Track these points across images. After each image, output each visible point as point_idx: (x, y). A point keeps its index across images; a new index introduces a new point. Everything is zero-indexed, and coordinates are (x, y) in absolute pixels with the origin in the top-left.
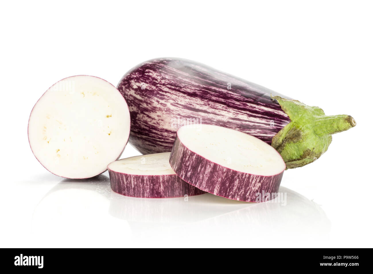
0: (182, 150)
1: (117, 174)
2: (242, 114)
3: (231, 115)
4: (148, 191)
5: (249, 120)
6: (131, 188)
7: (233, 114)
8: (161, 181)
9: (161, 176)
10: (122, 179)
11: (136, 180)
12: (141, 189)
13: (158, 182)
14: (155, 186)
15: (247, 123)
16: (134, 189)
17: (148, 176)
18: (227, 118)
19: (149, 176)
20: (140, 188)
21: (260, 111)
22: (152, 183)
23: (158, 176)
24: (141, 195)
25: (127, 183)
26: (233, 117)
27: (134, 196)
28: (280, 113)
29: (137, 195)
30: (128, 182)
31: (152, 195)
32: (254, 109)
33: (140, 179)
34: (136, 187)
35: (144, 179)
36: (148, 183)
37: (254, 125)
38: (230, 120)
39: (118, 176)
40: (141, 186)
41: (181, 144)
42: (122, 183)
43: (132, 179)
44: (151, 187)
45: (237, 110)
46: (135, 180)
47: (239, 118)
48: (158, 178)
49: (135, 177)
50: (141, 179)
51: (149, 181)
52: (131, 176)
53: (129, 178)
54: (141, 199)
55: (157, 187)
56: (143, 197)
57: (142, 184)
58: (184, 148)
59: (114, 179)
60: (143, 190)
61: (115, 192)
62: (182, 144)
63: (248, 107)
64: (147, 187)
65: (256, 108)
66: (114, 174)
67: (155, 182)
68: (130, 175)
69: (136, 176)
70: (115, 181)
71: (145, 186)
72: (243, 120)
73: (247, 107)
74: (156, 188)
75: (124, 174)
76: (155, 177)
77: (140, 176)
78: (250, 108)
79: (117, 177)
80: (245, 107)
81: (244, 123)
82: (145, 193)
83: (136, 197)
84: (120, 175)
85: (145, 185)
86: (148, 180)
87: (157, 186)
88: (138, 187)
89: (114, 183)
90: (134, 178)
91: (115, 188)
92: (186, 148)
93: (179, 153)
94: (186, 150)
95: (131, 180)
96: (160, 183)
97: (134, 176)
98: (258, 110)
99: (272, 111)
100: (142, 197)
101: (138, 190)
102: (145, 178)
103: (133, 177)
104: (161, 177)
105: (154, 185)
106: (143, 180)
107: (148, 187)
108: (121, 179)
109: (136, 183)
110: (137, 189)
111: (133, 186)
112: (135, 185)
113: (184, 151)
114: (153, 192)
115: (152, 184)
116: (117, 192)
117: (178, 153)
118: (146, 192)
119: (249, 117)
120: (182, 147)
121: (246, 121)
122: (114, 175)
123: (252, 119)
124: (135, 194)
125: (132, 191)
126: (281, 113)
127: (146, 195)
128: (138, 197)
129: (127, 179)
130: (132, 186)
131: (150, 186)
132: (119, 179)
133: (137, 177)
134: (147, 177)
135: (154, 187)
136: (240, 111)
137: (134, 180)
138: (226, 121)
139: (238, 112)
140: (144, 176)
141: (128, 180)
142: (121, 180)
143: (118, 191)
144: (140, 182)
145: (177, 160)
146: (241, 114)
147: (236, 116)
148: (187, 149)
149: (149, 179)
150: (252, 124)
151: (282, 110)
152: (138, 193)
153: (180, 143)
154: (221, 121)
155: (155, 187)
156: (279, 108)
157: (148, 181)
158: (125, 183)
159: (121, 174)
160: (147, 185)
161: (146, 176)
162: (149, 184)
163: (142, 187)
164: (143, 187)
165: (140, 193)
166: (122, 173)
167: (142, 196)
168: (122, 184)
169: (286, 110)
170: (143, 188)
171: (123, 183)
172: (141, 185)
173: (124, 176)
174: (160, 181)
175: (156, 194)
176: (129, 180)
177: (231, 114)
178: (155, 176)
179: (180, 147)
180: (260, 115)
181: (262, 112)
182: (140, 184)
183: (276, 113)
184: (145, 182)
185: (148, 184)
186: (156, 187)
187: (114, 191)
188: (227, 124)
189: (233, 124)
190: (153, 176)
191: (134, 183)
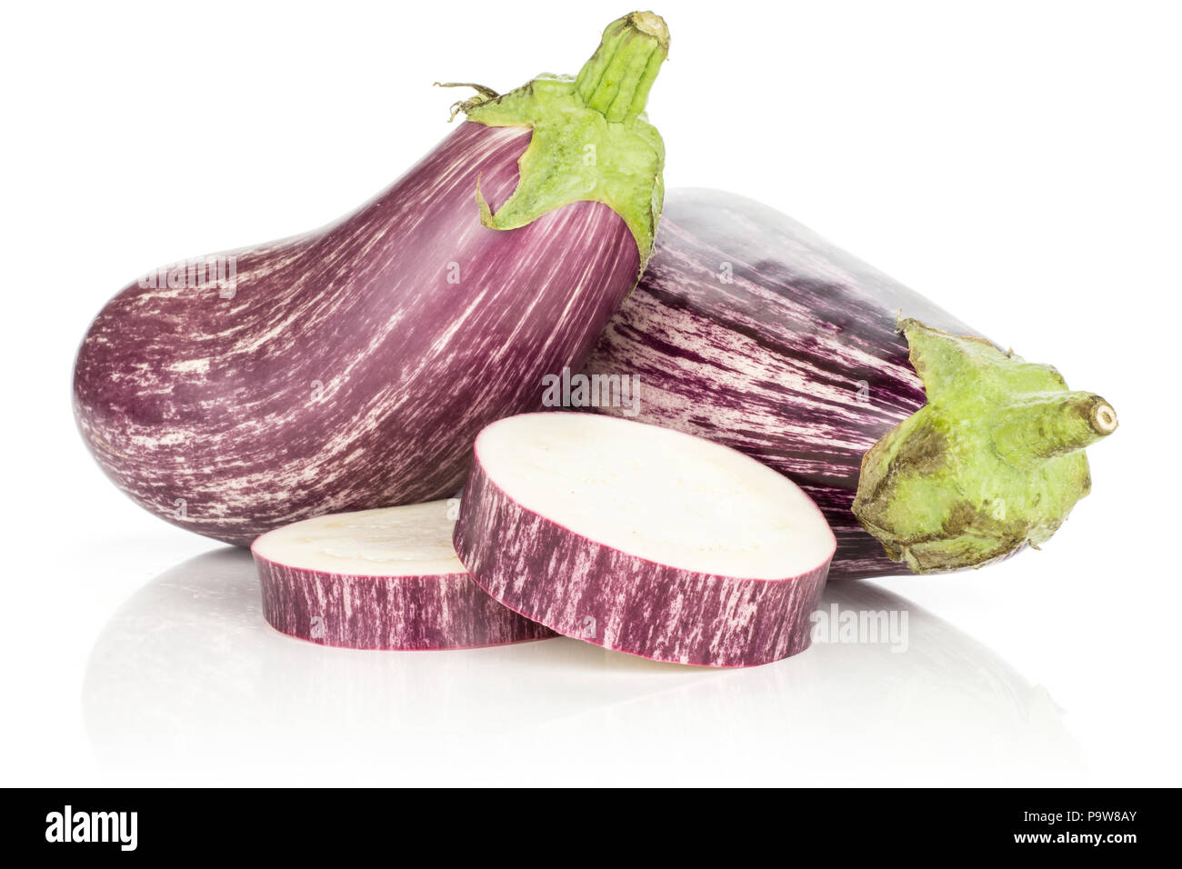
0: (495, 505)
1: (294, 575)
2: (791, 372)
3: (761, 373)
4: (400, 626)
5: (807, 392)
6: (344, 621)
7: (767, 370)
8: (443, 593)
9: (444, 577)
10: (311, 591)
11: (361, 593)
12: (378, 622)
13: (433, 598)
14: (423, 612)
15: (800, 400)
16: (353, 621)
17: (400, 578)
18: (748, 379)
19: (405, 578)
20: (374, 618)
21: (846, 363)
22: (414, 599)
23: (433, 577)
24: (377, 641)
25: (329, 604)
26: (765, 379)
27: (354, 647)
28: (901, 375)
29: (362, 641)
30: (331, 599)
31: (414, 639)
32: (830, 358)
33: (373, 590)
34: (360, 616)
35: (387, 588)
36: (400, 600)
37: (817, 410)
38: (756, 387)
39: (295, 580)
40: (377, 611)
41: (488, 486)
42: (310, 602)
43: (347, 590)
44: (412, 615)
45: (781, 357)
46: (357, 593)
47: (779, 383)
48: (433, 584)
49: (355, 582)
50: (376, 588)
51: (405, 596)
52: (344, 580)
53: (335, 588)
54: (378, 653)
55: (430, 615)
56: (385, 647)
57: (379, 605)
58: (500, 500)
59: (281, 590)
60: (384, 624)
61: (286, 632)
62: (493, 485)
63: (816, 348)
64: (395, 613)
65: (837, 354)
66: (283, 575)
67: (422, 596)
68: (339, 577)
69: (360, 578)
70: (285, 597)
71: (392, 610)
72: (791, 391)
73: (812, 348)
74: (427, 619)
75: (318, 573)
76: (422, 580)
77: (373, 579)
78: (820, 354)
79: (292, 583)
80: (805, 350)
81: (791, 399)
82: (392, 635)
83: (360, 648)
84: (303, 578)
85: (389, 607)
86: (401, 590)
87: (430, 610)
88: (365, 614)
89: (280, 603)
90: (352, 587)
91: (286, 618)
92: (505, 499)
93: (484, 515)
94: (508, 505)
95: (341, 594)
96: (439, 601)
97: (354, 578)
98: (839, 360)
99: (879, 368)
100: (381, 649)
101: (366, 626)
102: (391, 586)
103: (351, 581)
104: (442, 581)
105: (420, 607)
106: (382, 593)
107: (401, 613)
108: (306, 589)
109: (358, 602)
110: (365, 622)
111: (349, 613)
112: (355, 611)
113: (499, 509)
114: (417, 632)
115: (412, 606)
116: (291, 634)
117: (481, 515)
118: (393, 630)
119: (809, 381)
120: (493, 494)
121: (797, 394)
122: (280, 578)
123: (816, 389)
124: (355, 637)
125: (344, 628)
126: (904, 374)
127: (392, 641)
128: (365, 647)
129: (328, 591)
130: (344, 614)
131: (408, 610)
132: (299, 590)
133: (364, 584)
134: (397, 581)
135: (420, 614)
136: (788, 359)
137: (352, 594)
138: (744, 392)
139: (781, 364)
140: (388, 578)
141: (332, 593)
142: (306, 595)
143: (295, 631)
144: (372, 599)
145: (479, 536)
146: (787, 371)
147: (773, 377)
148: (511, 501)
149: (404, 589)
150: (811, 405)
151: (909, 366)
152: (366, 635)
153: (486, 483)
154: (730, 390)
155: (423, 616)
156: (902, 359)
157: (400, 595)
158: (323, 602)
159: (307, 573)
160: (397, 607)
161: (393, 578)
162: (405, 605)
163: (381, 614)
164: (384, 613)
165: (373, 636)
166: (312, 572)
167: (379, 646)
168: (309, 607)
169: (923, 367)
170: (384, 617)
171: (315, 602)
172: (378, 609)
173: (316, 579)
174: (439, 593)
175: (422, 636)
176: (335, 593)
177: (761, 368)
178: (424, 577)
179: (487, 494)
180: (840, 378)
181: (851, 366)
182: (375, 605)
183: (889, 372)
184: (391, 597)
185: (401, 605)
186: (427, 613)
187: (280, 630)
188: (745, 402)
189: (761, 403)
190: (416, 579)
191: (352, 601)
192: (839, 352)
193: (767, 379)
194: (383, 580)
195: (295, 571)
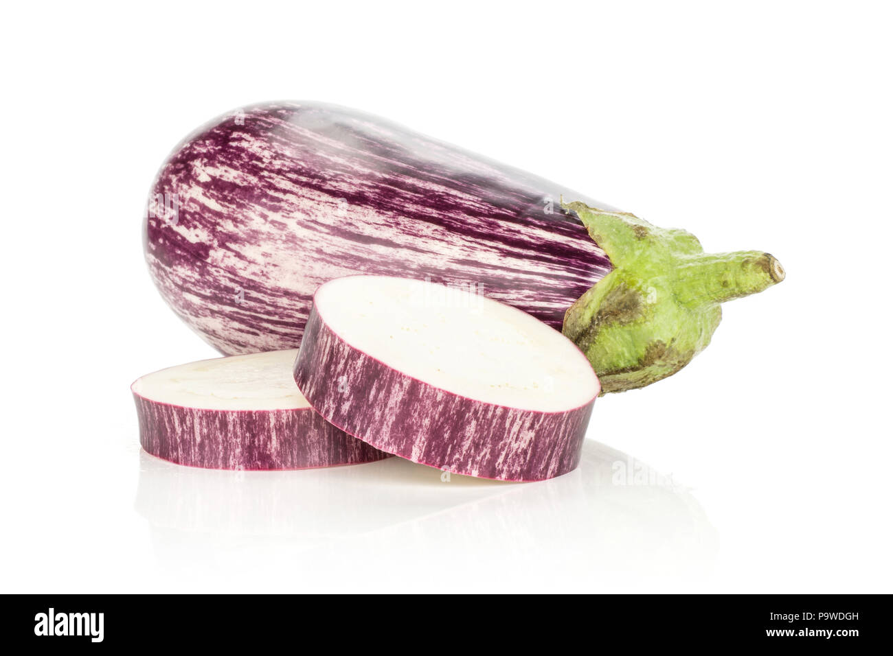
0: (328, 345)
1: (157, 408)
2: (485, 251)
3: (457, 253)
4: (238, 451)
5: (504, 266)
6: (194, 445)
7: (462, 250)
8: (272, 425)
9: (273, 412)
10: (170, 421)
11: (208, 424)
12: (221, 447)
13: (264, 429)
14: (256, 440)
15: (499, 272)
16: (202, 446)
17: (238, 412)
18: (446, 259)
19: (241, 412)
20: (218, 444)
21: (533, 241)
22: (249, 429)
23: (264, 412)
24: (220, 462)
25: (183, 431)
26: (461, 257)
27: (202, 466)
28: (585, 247)
29: (208, 463)
30: (185, 428)
31: (249, 461)
32: (517, 237)
33: (217, 421)
34: (207, 441)
35: (228, 420)
36: (238, 429)
37: (516, 279)
38: (455, 264)
39: (159, 413)
40: (220, 438)
41: (323, 330)
42: (169, 430)
43: (197, 421)
44: (247, 442)
45: (473, 239)
46: (204, 424)
47: (476, 259)
48: (264, 417)
49: (203, 415)
50: (219, 418)
51: (242, 426)
52: (195, 413)
53: (187, 419)
54: (220, 472)
55: (262, 442)
56: (226, 467)
57: (221, 434)
58: (333, 340)
59: (149, 419)
60: (225, 449)
61: (152, 454)
62: (328, 328)
63: (501, 230)
64: (234, 440)
65: (522, 234)
66: (150, 408)
67: (255, 427)
68: (191, 410)
69: (206, 411)
70: (152, 426)
71: (231, 437)
72: (489, 265)
73: (497, 230)
74: (259, 445)
75: (175, 407)
76: (255, 414)
77: (217, 412)
78: (507, 234)
79: (156, 414)
80: (492, 232)
81: (490, 272)
82: (231, 458)
83: (206, 468)
84: (164, 411)
85: (229, 435)
86: (239, 422)
87: (261, 439)
88: (211, 441)
89: (148, 430)
90: (201, 418)
91: (152, 442)
92: (337, 340)
93: (319, 353)
94: (339, 345)
95: (193, 424)
96: (269, 431)
97: (202, 411)
98: (526, 238)
99: (564, 242)
100: (223, 468)
101: (211, 450)
102: (230, 418)
103: (200, 414)
104: (271, 415)
105: (253, 436)
106: (224, 424)
107: (239, 440)
108: (166, 420)
109: (205, 431)
110: (210, 447)
111: (198, 439)
112: (203, 437)
113: (332, 347)
114: (251, 455)
115: (248, 435)
116: (156, 455)
117: (317, 353)
118: (232, 453)
119: (504, 256)
120: (328, 336)
121: (495, 267)
122: (148, 410)
123: (511, 262)
124: (203, 458)
125: (194, 451)
126: (587, 246)
127: (232, 463)
128: (210, 467)
129: (182, 421)
130: (195, 440)
131: (244, 438)
132: (161, 420)
133: (209, 416)
134: (235, 415)
135: (254, 442)
136: (479, 240)
137: (201, 424)
138: (443, 268)
139: (474, 245)
140: (228, 412)
141: (185, 423)
142: (167, 424)
143: (158, 453)
144: (216, 428)
145: (315, 369)
146: (481, 250)
147: (469, 255)
148: (341, 341)
149: (241, 421)
150: (510, 276)
151: (590, 240)
152: (211, 457)
153: (322, 327)
154: (429, 268)
155: (256, 442)
156: (583, 234)
157: (238, 426)
158: (179, 430)
159: (167, 407)
160: (236, 435)
161: (232, 412)
162: (242, 434)
163: (223, 440)
164: (226, 440)
165: (216, 458)
166: (171, 406)
167: (221, 466)
168: (169, 434)
169: (600, 239)
170: (226, 443)
171: (173, 430)
172: (220, 437)
173: (174, 411)
174: (269, 425)
175: (258, 459)
176: (188, 423)
177: (456, 249)
178: (257, 412)
179: (323, 336)
180: (532, 253)
181: (538, 243)
182: (218, 433)
183: (575, 246)
184: (230, 427)
185: (239, 434)
186: (259, 441)
187: (149, 452)
188: (445, 276)
189: (462, 277)
190: (250, 413)
191: (201, 430)
192: (522, 231)
193: (464, 258)
194: (224, 414)
195: (158, 405)
